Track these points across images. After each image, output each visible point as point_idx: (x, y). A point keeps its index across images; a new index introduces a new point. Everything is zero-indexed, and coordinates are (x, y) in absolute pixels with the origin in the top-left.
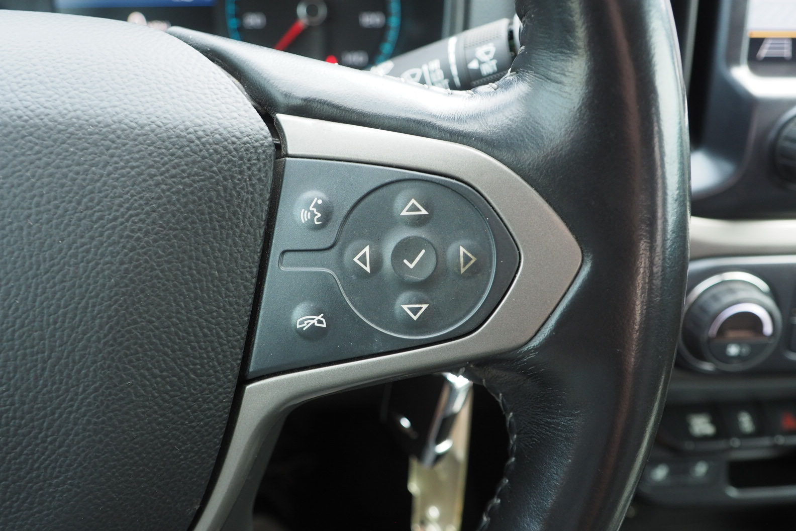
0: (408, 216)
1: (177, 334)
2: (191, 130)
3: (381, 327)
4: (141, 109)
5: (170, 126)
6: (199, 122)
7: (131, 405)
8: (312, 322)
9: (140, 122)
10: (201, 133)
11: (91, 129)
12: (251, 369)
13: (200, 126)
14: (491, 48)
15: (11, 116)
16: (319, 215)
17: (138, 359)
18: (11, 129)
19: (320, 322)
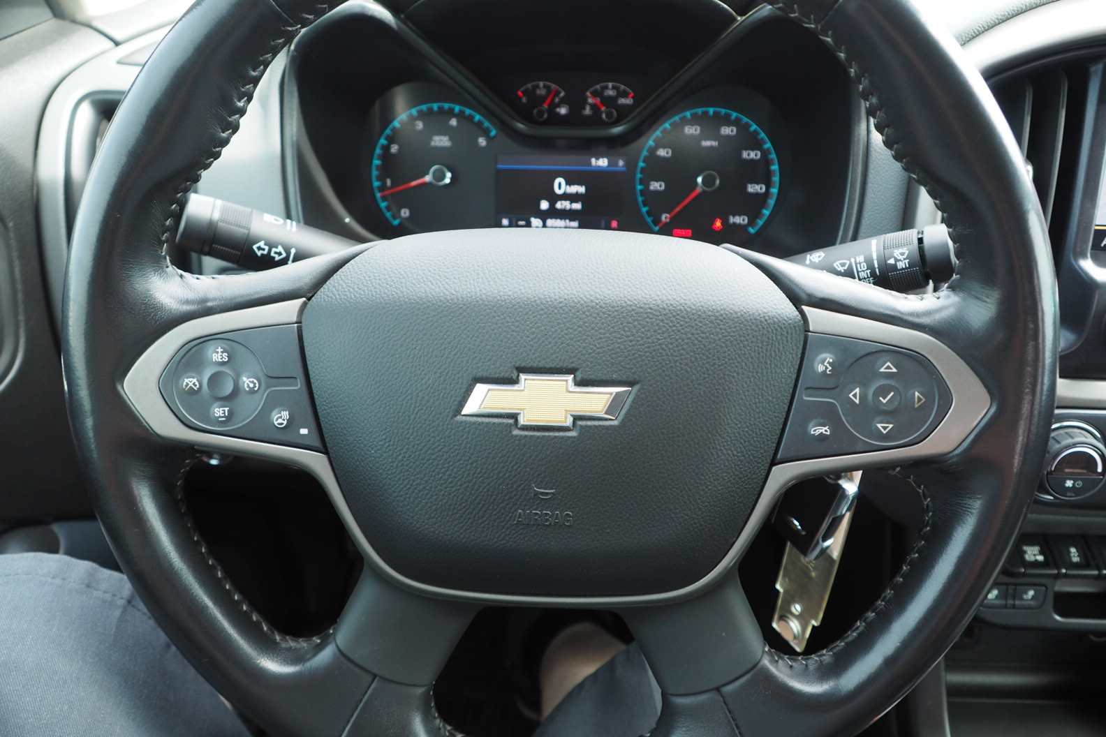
0: (885, 372)
1: (747, 432)
2: (762, 316)
3: (862, 436)
4: (734, 302)
5: (751, 313)
6: (765, 311)
7: (721, 471)
8: (821, 431)
9: (735, 310)
10: (767, 318)
11: (710, 313)
12: (779, 456)
13: (766, 313)
14: (905, 250)
15: (667, 304)
16: (830, 368)
17: (728, 445)
18: (668, 311)
19: (826, 431)
